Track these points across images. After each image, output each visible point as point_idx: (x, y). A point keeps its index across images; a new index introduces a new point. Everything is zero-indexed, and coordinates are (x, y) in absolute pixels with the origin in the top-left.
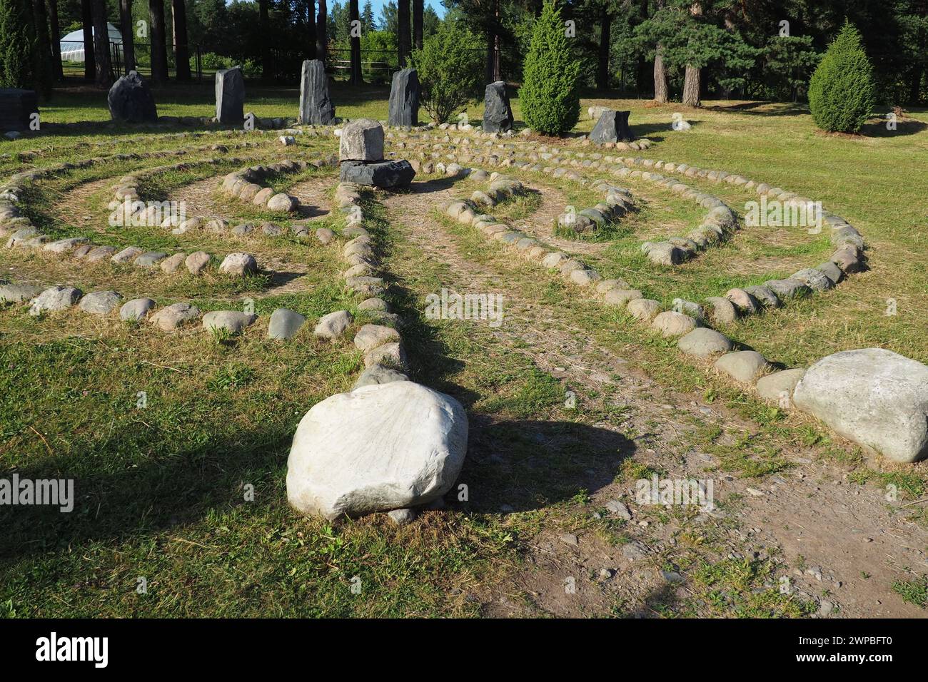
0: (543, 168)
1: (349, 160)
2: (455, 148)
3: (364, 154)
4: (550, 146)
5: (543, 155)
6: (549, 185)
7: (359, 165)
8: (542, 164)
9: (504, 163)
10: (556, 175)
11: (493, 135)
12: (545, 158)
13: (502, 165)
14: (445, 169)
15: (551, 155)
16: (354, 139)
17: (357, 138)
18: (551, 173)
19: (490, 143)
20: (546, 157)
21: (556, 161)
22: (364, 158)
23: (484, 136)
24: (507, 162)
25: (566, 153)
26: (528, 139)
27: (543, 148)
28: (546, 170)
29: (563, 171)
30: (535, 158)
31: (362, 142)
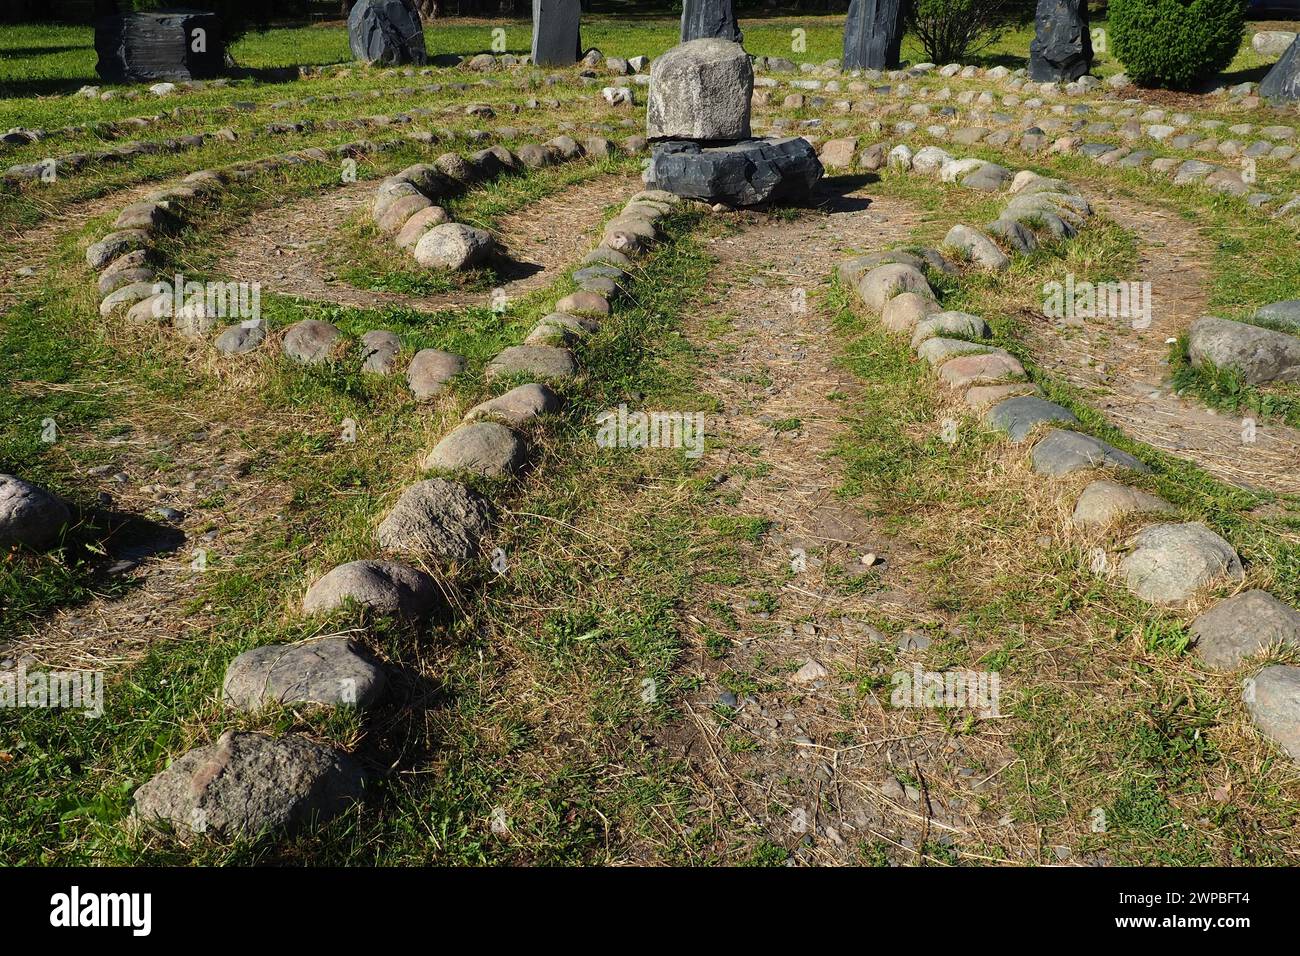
0: (1149, 161)
1: (664, 139)
2: (954, 111)
3: (698, 124)
4: (1168, 108)
5: (1153, 128)
6: (1163, 205)
7: (683, 151)
8: (1149, 150)
9: (1056, 146)
10: (1182, 179)
11: (1048, 86)
12: (1157, 136)
13: (1052, 149)
14: (911, 159)
15: (1171, 129)
16: (675, 88)
17: (682, 84)
18: (1173, 172)
19: (1036, 102)
20: (1159, 132)
21: (1183, 143)
22: (697, 134)
23: (1030, 86)
24: (1063, 144)
25: (1209, 125)
26: (1121, 94)
27: (1154, 113)
28: (1159, 165)
29: (1202, 168)
30: (1131, 136)
31: (695, 94)
